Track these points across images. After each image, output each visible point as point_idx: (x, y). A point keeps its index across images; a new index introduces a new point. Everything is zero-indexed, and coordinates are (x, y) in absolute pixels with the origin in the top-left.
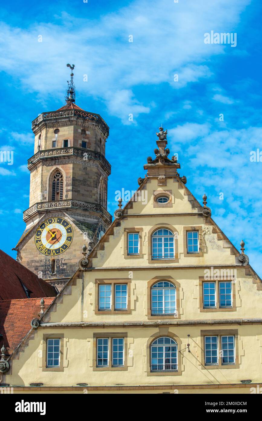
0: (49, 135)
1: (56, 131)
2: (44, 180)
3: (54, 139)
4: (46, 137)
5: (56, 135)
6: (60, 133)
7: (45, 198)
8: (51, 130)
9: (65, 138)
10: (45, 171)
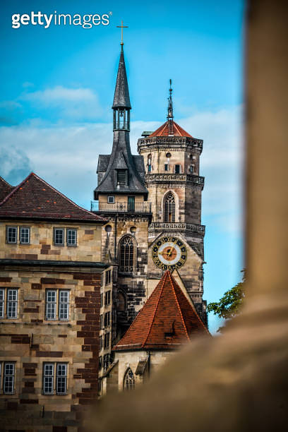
0: (161, 158)
1: (168, 155)
2: (159, 201)
3: (166, 163)
4: (159, 160)
5: (168, 159)
6: (172, 158)
7: (160, 218)
8: (163, 153)
9: (176, 163)
10: (159, 193)
